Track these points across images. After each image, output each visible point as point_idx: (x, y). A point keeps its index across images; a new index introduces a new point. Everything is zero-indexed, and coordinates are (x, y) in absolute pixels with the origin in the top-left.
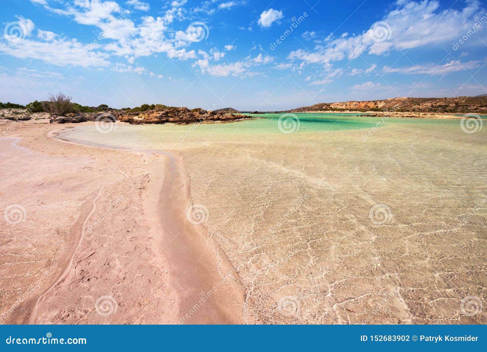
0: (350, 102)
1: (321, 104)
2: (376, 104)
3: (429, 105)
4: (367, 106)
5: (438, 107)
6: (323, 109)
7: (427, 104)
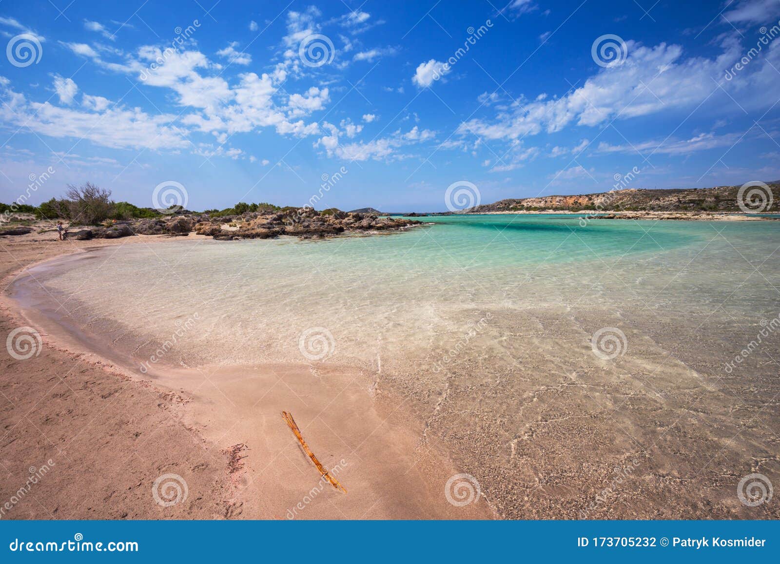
0: (552, 196)
1: (507, 200)
2: (590, 199)
3: (674, 199)
4: (577, 202)
5: (689, 203)
6: (512, 209)
7: (670, 199)
